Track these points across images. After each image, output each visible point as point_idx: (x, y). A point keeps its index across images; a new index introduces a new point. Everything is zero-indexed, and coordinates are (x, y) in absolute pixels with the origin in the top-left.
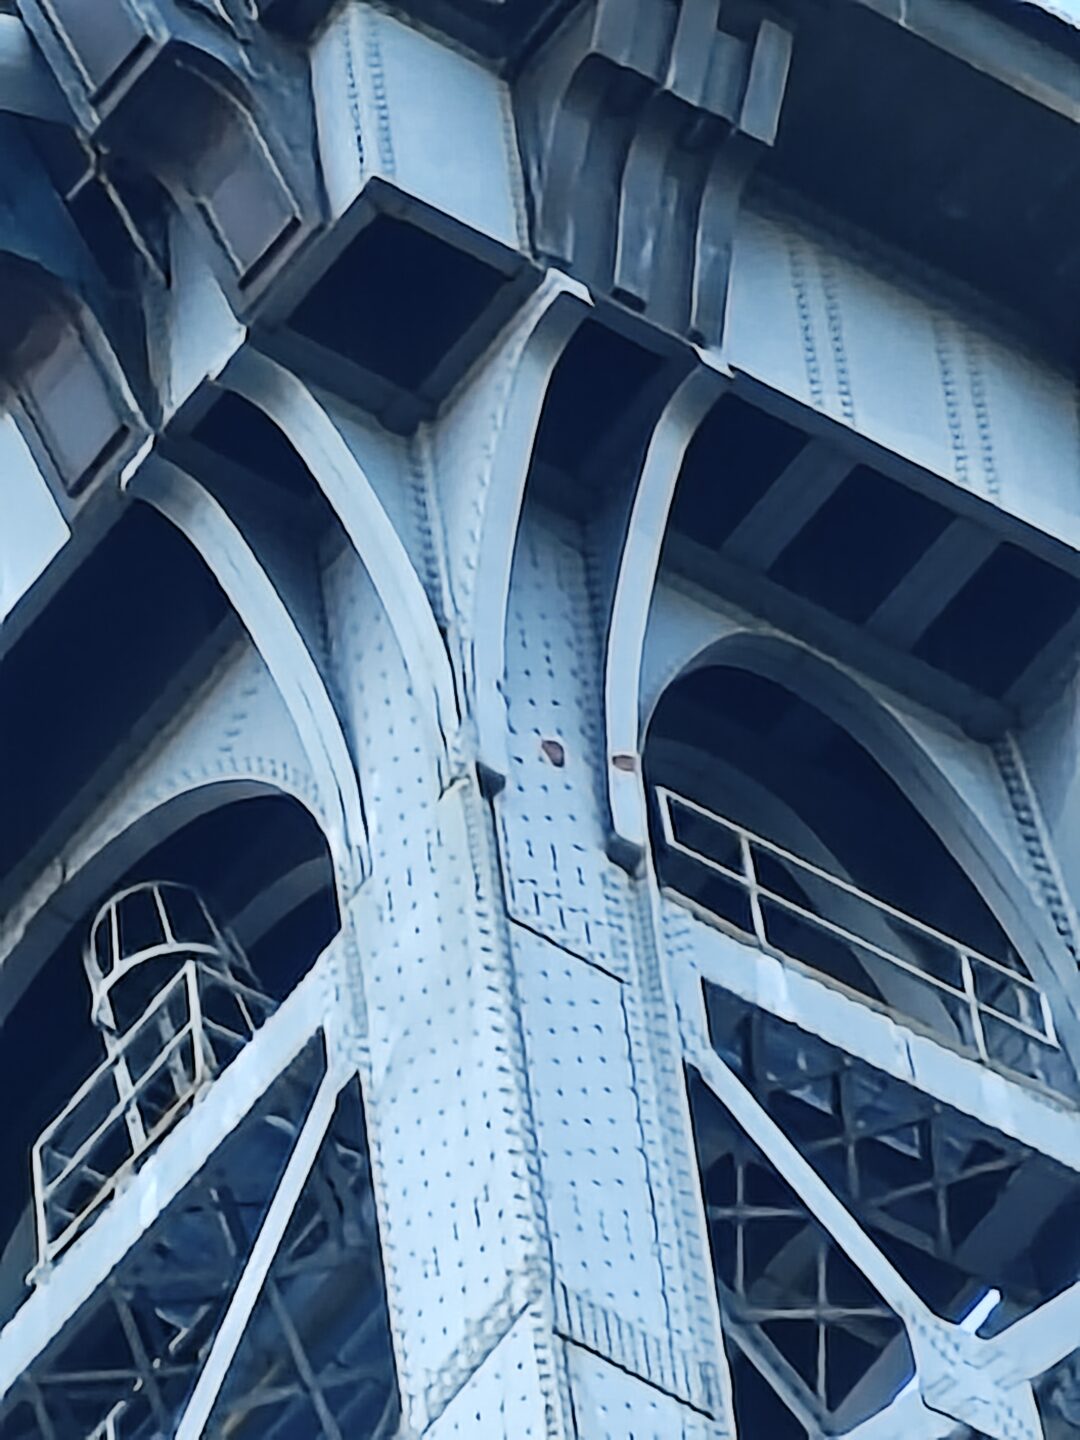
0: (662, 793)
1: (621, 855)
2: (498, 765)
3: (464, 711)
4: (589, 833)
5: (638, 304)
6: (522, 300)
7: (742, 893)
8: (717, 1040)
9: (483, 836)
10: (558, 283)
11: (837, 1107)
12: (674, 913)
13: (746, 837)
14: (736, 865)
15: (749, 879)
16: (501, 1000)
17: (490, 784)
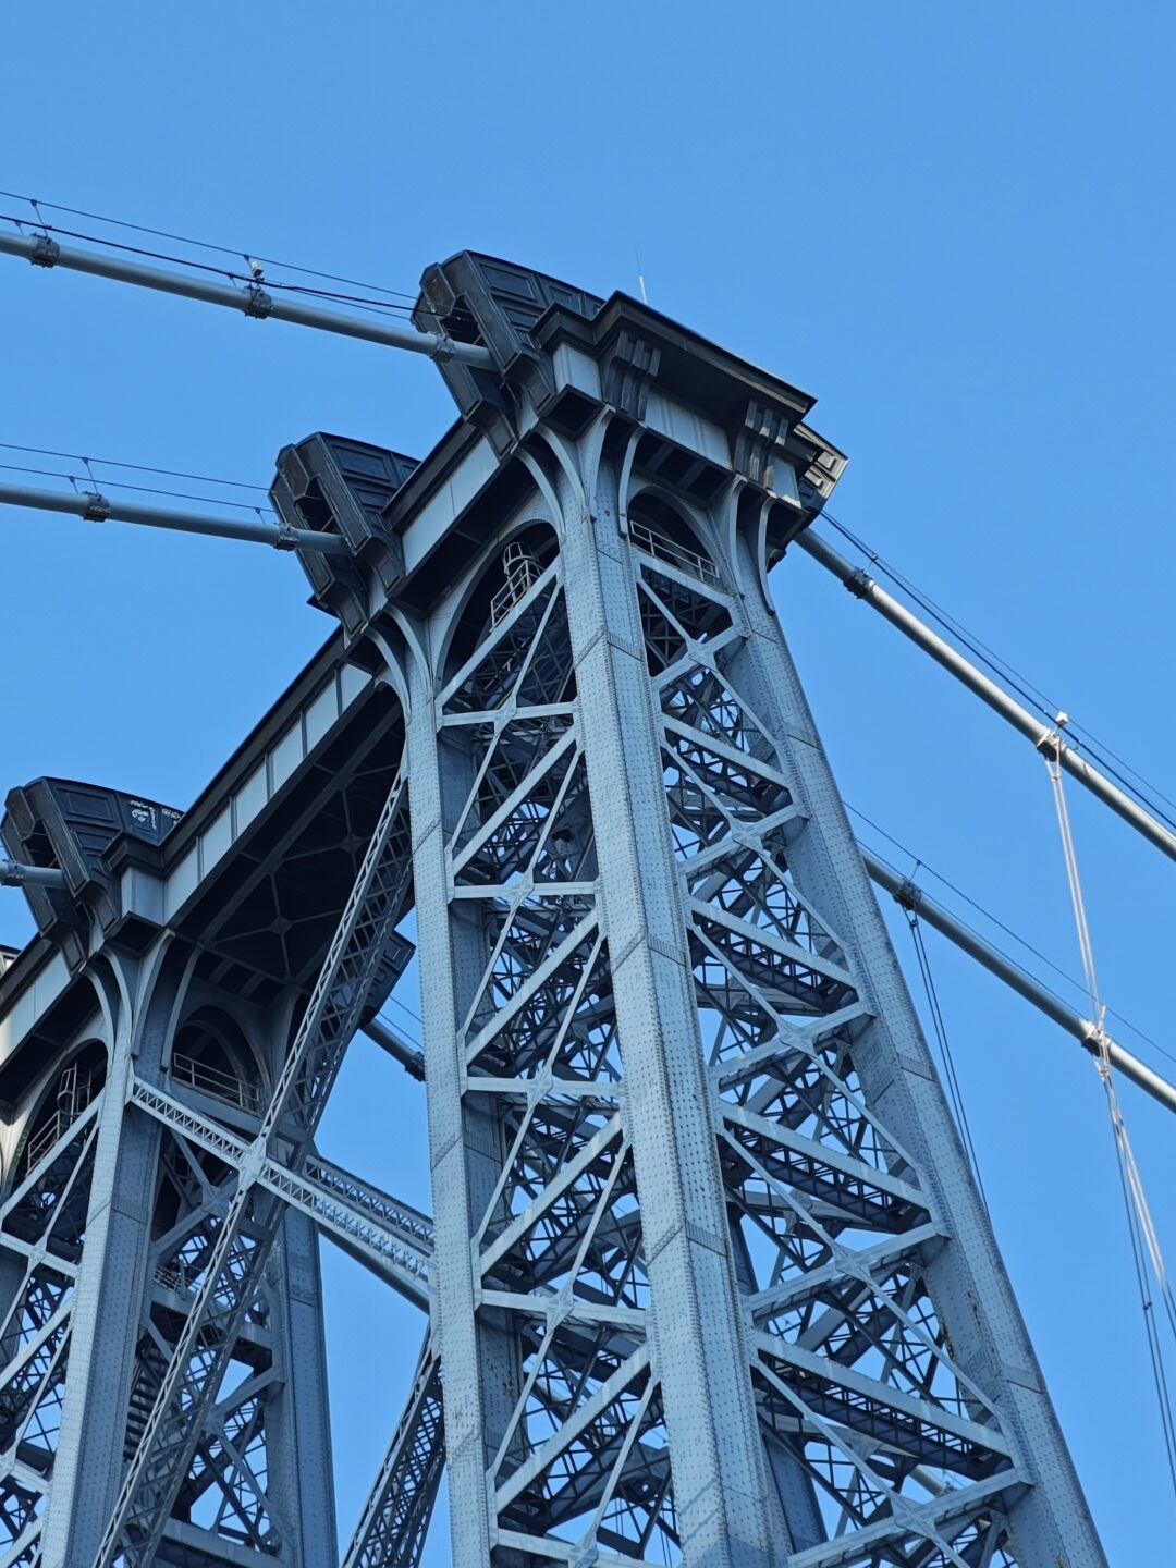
0: (632, 522)
1: (622, 536)
2: (595, 515)
3: (588, 504)
4: (615, 531)
5: (626, 412)
6: (600, 412)
7: (649, 545)
8: (644, 577)
9: (591, 531)
10: (608, 407)
11: (670, 591)
12: (634, 549)
13: (650, 532)
14: (648, 538)
15: (651, 541)
16: (596, 568)
17: (593, 520)
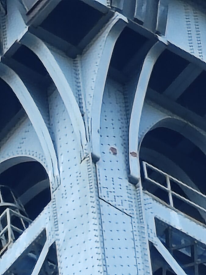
0: (144, 163)
1: (133, 181)
2: (97, 154)
3: (89, 138)
4: (124, 175)
5: (141, 23)
6: (107, 20)
7: (167, 193)
8: (159, 235)
9: (93, 174)
10: (118, 16)
11: (193, 254)
12: (147, 198)
13: (168, 177)
14: (165, 184)
15: (169, 188)
16: (97, 221)
17: (95, 160)
